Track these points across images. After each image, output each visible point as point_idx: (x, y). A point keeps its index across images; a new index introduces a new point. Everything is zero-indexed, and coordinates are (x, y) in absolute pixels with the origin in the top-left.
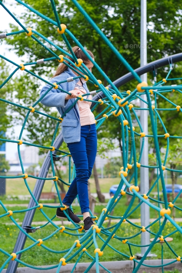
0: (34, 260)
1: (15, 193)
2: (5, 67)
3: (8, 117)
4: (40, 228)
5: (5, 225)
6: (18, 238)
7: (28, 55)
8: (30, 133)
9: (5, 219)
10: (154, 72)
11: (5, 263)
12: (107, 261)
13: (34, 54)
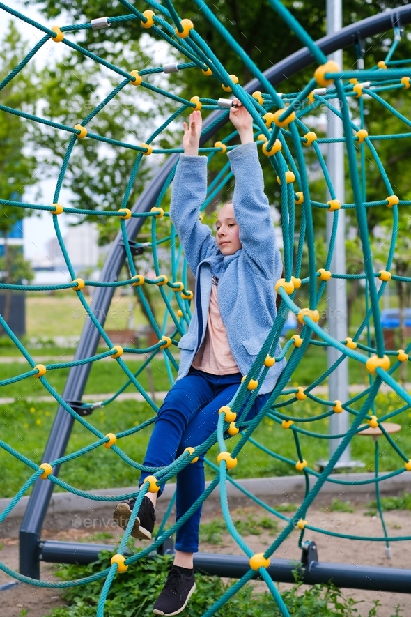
0: (91, 476)
1: (47, 332)
2: (19, 45)
3: (27, 160)
4: (102, 405)
5: (25, 402)
6: (54, 428)
7: (68, 17)
8: (76, 197)
9: (25, 389)
10: (357, 46)
11: (25, 485)
12: (252, 477)
13: (83, 13)
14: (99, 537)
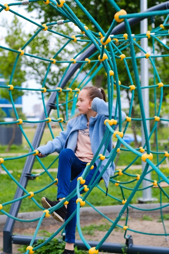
2: (18, 24)
4: (40, 175)
10: (151, 18)
14: (41, 232)
